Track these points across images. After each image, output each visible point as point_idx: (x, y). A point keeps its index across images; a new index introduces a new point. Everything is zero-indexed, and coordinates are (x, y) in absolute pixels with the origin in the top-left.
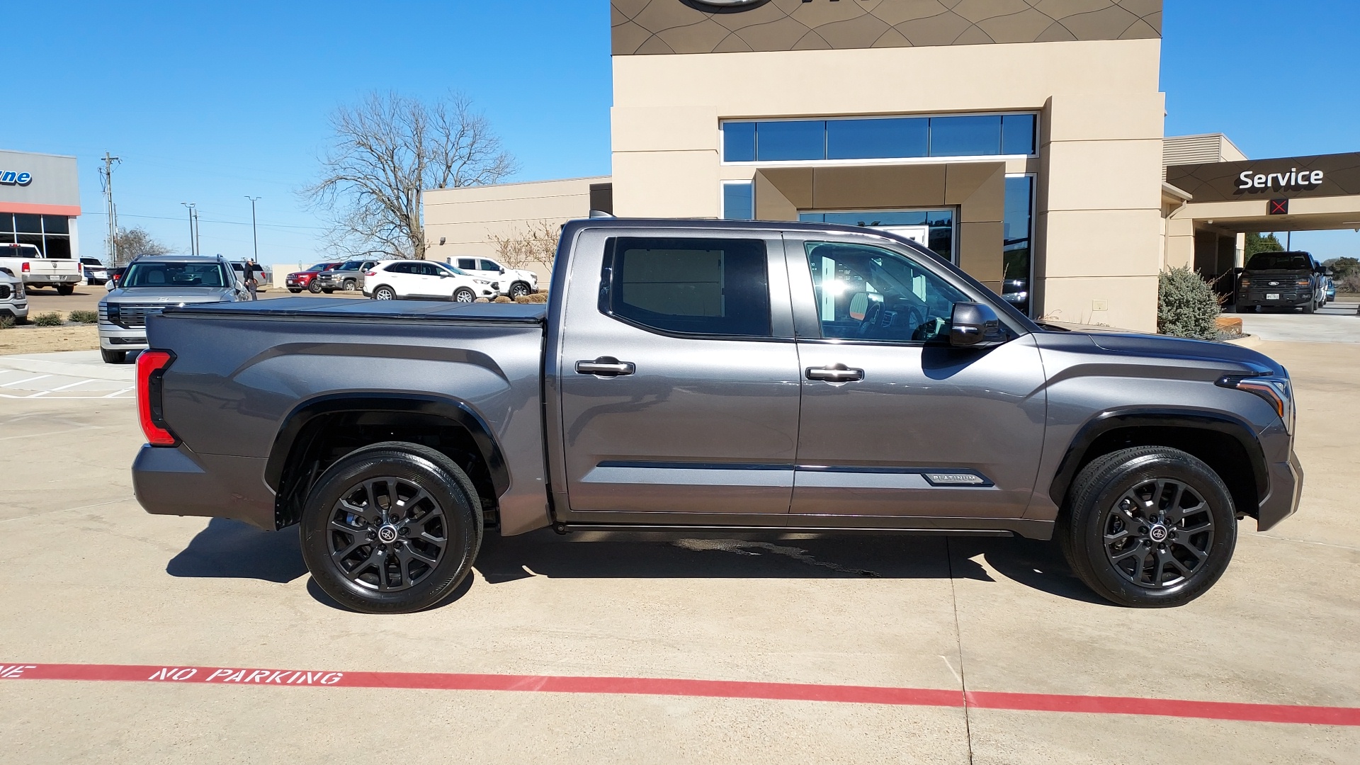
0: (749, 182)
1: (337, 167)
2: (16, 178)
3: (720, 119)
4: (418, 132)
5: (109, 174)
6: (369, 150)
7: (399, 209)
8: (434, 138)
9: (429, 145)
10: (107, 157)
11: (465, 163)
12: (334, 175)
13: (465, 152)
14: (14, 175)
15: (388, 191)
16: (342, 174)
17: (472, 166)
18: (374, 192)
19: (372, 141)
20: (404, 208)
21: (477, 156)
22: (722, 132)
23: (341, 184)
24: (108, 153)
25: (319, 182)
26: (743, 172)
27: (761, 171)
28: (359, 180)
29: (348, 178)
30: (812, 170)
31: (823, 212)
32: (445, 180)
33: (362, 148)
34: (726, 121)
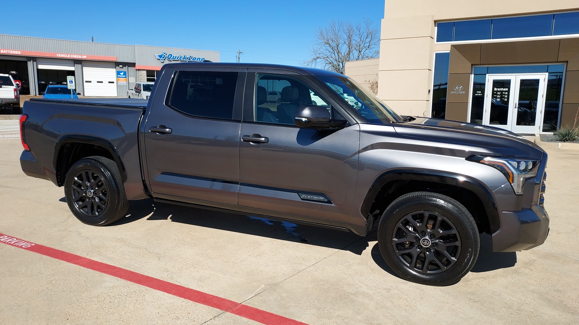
0: (449, 52)
1: (317, 53)
2: (201, 59)
3: (435, 21)
4: (349, 37)
5: (239, 58)
6: (329, 46)
7: (339, 70)
8: (356, 39)
9: (353, 42)
10: (239, 52)
11: (366, 49)
12: (315, 57)
13: (367, 45)
14: (200, 58)
15: (335, 63)
16: (318, 56)
17: (369, 51)
18: (330, 63)
19: (330, 42)
20: (341, 70)
21: (371, 47)
22: (436, 28)
23: (318, 60)
24: (239, 50)
25: (310, 60)
26: (445, 47)
27: (453, 46)
28: (325, 58)
29: (321, 57)
30: (481, 45)
31: (487, 66)
32: (358, 57)
33: (327, 45)
34: (439, 22)
